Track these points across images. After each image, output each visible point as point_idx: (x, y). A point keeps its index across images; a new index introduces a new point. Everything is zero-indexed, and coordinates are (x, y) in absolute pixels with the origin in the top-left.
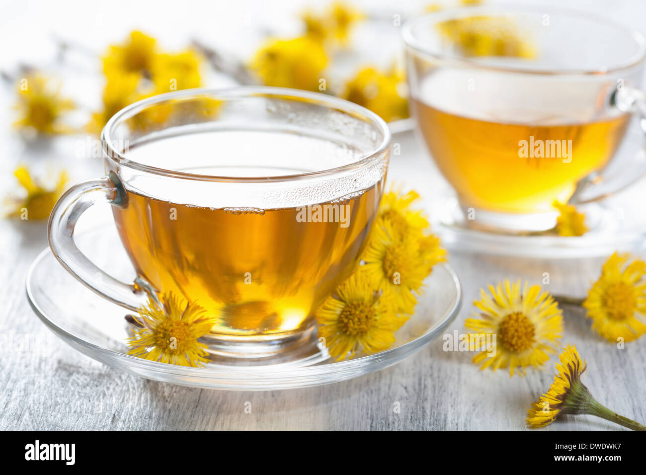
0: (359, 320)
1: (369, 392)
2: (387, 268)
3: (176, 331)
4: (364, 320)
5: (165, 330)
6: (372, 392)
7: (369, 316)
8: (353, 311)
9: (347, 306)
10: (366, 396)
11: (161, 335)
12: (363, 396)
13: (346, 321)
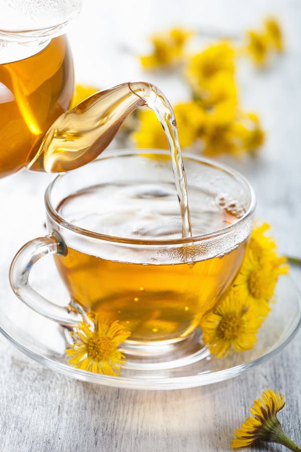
0: (233, 328)
1: (240, 381)
2: (251, 287)
3: (103, 344)
4: (236, 329)
5: (94, 344)
6: (242, 381)
7: (240, 325)
8: (228, 322)
9: (223, 318)
10: (238, 385)
11: (92, 348)
12: (236, 385)
13: (223, 329)
